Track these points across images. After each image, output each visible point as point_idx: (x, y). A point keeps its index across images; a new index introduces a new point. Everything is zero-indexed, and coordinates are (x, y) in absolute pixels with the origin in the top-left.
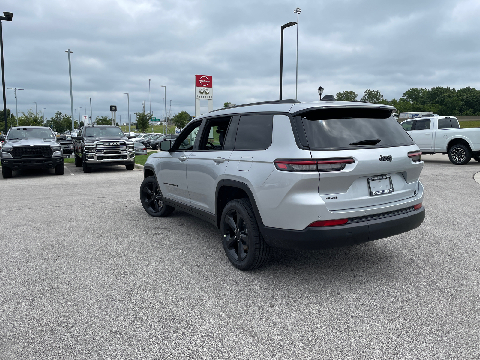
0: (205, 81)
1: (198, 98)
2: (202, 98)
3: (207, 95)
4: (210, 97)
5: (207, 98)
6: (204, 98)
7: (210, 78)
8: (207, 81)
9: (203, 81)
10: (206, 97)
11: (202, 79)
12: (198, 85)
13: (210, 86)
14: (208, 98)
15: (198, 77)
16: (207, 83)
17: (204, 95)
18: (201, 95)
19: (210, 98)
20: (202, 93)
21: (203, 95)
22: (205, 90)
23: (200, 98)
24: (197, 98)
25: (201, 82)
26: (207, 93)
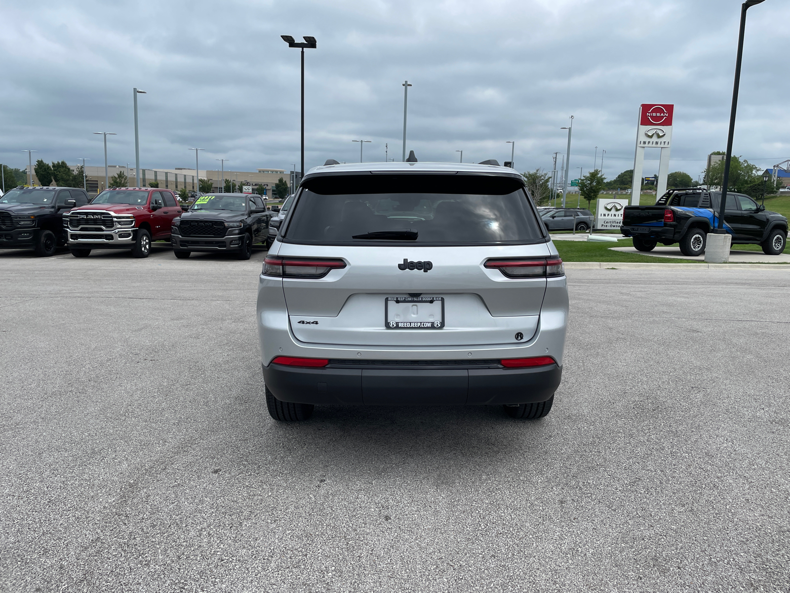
0: (658, 114)
1: (642, 145)
2: (650, 145)
3: (659, 140)
4: (665, 142)
5: (659, 145)
6: (654, 145)
7: (670, 108)
8: (662, 115)
9: (654, 114)
10: (657, 143)
11: (654, 111)
12: (645, 121)
13: (668, 122)
14: (662, 145)
15: (646, 108)
16: (663, 117)
17: (655, 139)
18: (647, 140)
19: (666, 145)
20: (651, 137)
21: (651, 140)
22: (658, 130)
23: (646, 145)
24: (639, 145)
25: (650, 116)
26: (659, 137)
